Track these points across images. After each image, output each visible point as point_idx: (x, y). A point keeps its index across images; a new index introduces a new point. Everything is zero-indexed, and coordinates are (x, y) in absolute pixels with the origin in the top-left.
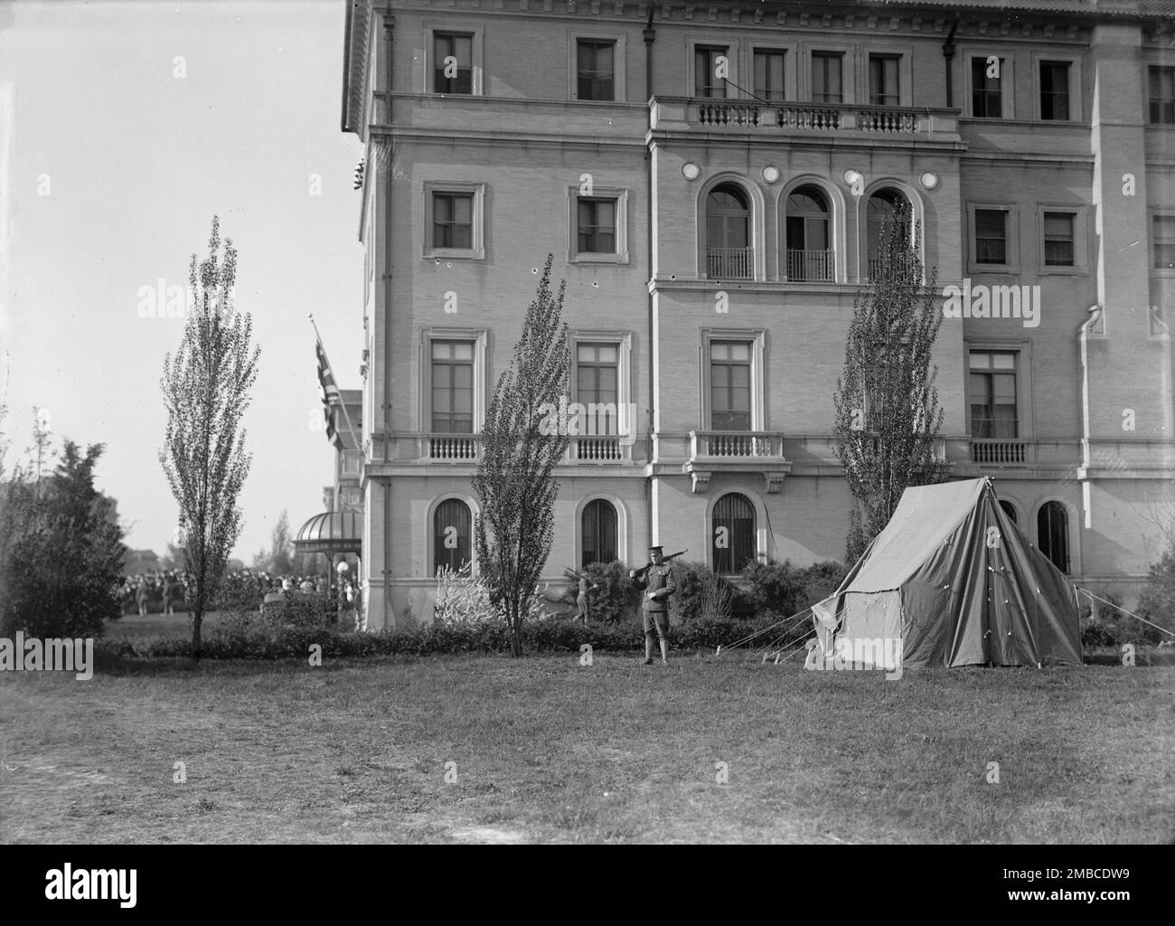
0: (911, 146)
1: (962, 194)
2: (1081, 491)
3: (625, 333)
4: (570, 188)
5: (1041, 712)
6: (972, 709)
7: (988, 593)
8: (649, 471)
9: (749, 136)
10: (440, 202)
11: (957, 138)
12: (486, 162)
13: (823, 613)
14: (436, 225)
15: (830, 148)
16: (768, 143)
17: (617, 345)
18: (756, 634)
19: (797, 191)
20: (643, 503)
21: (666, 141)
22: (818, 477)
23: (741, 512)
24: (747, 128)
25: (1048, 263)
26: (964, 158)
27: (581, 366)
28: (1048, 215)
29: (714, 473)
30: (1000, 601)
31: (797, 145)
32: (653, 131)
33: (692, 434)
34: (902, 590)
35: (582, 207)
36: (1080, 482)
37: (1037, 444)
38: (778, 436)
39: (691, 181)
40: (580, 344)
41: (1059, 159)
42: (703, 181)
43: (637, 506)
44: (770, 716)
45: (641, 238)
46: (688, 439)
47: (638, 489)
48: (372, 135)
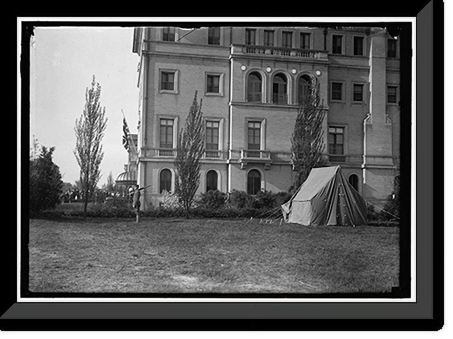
0: (312, 62)
1: (328, 78)
2: (362, 172)
3: (222, 118)
4: (205, 72)
5: (359, 241)
6: (336, 240)
7: (338, 203)
8: (228, 162)
9: (262, 57)
10: (164, 76)
11: (327, 60)
12: (179, 63)
13: (285, 208)
14: (162, 82)
15: (287, 62)
16: (268, 60)
17: (219, 122)
18: (263, 214)
19: (277, 75)
20: (226, 172)
21: (236, 58)
22: (281, 165)
23: (257, 176)
24: (261, 55)
25: (354, 100)
26: (329, 67)
27: (207, 128)
28: (355, 85)
29: (248, 163)
30: (342, 205)
31: (277, 61)
32: (232, 55)
33: (242, 150)
34: (312, 201)
35: (209, 78)
36: (362, 169)
37: (349, 156)
38: (269, 152)
39: (243, 71)
40: (207, 121)
41: (359, 67)
42: (247, 71)
43: (224, 173)
44: (271, 240)
45: (227, 88)
46: (240, 152)
47: (224, 167)
48: (143, 54)
